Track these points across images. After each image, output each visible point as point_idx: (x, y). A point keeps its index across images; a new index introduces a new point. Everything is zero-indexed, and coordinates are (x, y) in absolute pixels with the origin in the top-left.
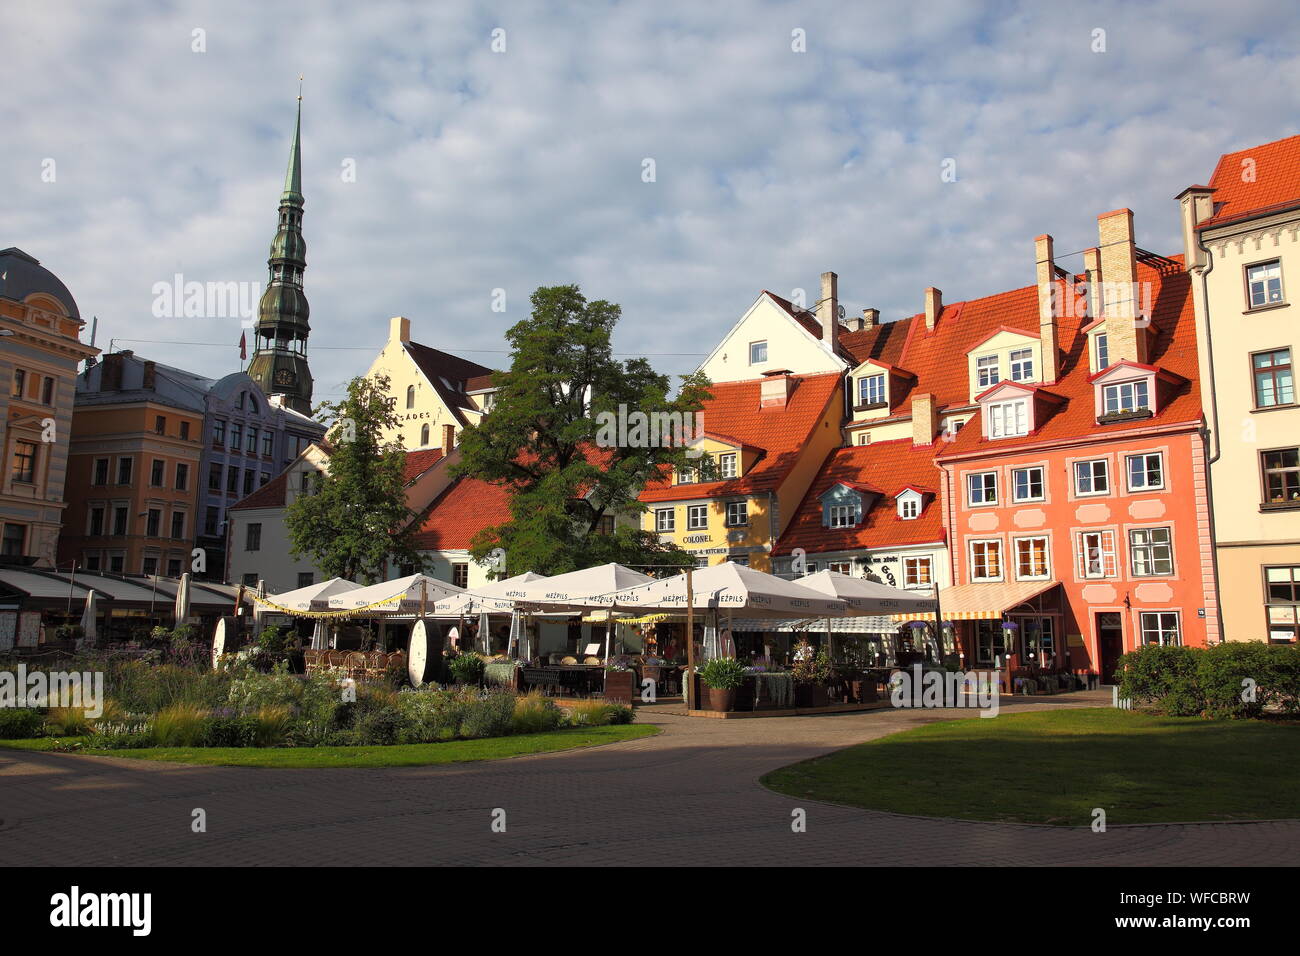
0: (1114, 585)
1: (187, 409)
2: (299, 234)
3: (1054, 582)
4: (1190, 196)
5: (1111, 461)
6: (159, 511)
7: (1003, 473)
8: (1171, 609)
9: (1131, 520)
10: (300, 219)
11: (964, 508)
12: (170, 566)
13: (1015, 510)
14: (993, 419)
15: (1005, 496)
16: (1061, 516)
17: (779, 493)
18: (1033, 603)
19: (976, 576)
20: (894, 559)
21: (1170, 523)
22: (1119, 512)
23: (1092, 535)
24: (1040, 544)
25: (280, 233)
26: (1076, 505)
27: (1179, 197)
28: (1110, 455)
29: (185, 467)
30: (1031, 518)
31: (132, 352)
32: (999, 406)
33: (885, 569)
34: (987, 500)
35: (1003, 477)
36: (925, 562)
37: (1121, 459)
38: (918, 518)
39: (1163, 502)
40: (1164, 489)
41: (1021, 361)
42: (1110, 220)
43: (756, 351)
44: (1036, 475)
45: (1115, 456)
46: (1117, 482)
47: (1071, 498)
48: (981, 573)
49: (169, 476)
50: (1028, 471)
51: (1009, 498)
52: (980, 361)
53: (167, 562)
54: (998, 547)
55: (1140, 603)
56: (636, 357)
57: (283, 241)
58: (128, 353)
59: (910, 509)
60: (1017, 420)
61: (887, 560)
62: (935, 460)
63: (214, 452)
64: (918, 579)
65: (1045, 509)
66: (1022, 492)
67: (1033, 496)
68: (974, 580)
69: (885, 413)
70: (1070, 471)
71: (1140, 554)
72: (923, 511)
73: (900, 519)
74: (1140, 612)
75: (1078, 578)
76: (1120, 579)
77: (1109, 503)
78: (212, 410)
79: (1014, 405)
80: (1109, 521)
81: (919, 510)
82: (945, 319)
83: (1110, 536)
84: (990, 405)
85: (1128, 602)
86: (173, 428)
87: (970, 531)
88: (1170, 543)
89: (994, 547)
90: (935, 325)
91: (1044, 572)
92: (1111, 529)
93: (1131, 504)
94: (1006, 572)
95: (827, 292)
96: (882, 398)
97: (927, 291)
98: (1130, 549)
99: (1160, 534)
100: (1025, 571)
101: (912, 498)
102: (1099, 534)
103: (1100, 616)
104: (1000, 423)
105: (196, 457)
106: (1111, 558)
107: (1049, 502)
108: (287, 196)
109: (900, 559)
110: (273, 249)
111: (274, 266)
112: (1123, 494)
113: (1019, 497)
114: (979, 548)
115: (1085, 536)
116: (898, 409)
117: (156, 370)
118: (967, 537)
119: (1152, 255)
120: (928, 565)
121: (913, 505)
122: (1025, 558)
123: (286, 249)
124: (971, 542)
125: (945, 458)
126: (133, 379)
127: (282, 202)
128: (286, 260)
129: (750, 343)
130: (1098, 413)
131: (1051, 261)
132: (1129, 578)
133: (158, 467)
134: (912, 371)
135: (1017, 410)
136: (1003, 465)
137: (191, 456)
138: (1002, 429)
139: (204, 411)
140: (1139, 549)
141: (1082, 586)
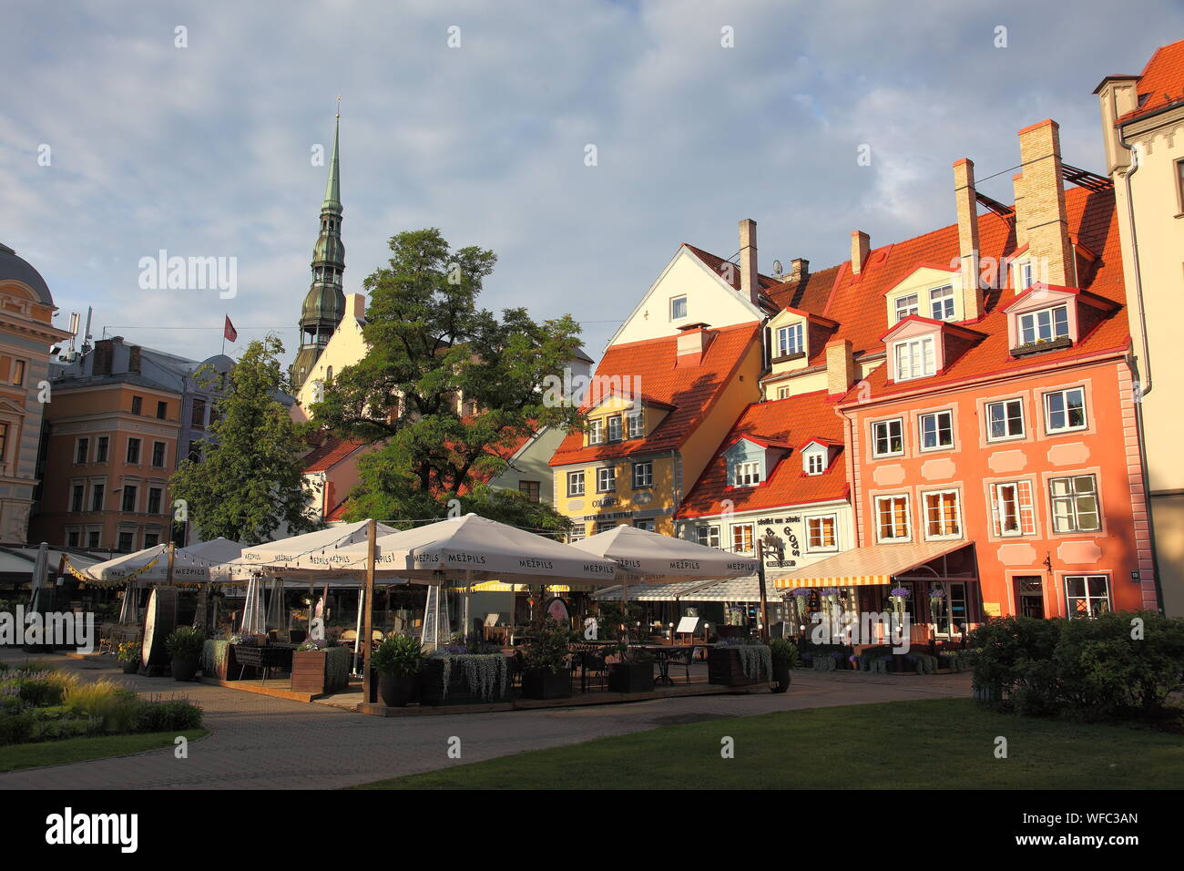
0: (1034, 544)
1: (166, 390)
2: (338, 239)
3: (966, 541)
4: (1109, 86)
5: (1027, 400)
6: (135, 487)
7: (909, 419)
8: (1100, 571)
9: (1052, 467)
10: (339, 225)
11: (869, 461)
12: (146, 540)
13: (921, 461)
14: (899, 360)
15: (911, 445)
16: (971, 467)
17: (682, 450)
18: (935, 565)
19: (883, 537)
20: (796, 519)
21: (1096, 469)
22: (1037, 458)
23: (1007, 486)
24: (950, 498)
25: (321, 238)
26: (988, 453)
27: (1097, 91)
28: (1026, 393)
29: (162, 445)
30: (940, 468)
31: (122, 339)
32: (904, 344)
33: (787, 531)
34: (893, 450)
35: (910, 424)
36: (830, 522)
37: (1037, 397)
38: (824, 473)
39: (1086, 444)
40: (1087, 429)
41: (942, 299)
42: (1032, 134)
43: (677, 306)
44: (944, 420)
45: (1031, 394)
46: (1034, 424)
47: (982, 445)
48: (888, 533)
49: (146, 455)
50: (936, 415)
51: (915, 448)
52: (900, 302)
53: (144, 536)
54: (905, 503)
55: (1061, 565)
56: (514, 307)
57: (324, 246)
58: (119, 339)
59: (816, 464)
60: (925, 359)
61: (790, 520)
62: (837, 408)
63: (193, 431)
64: (822, 541)
65: (955, 458)
66: (930, 440)
67: (941, 444)
68: (880, 541)
69: (802, 363)
70: (980, 414)
71: (1062, 508)
72: (829, 466)
73: (804, 475)
74: (1063, 576)
75: (992, 537)
76: (1039, 537)
77: (1025, 448)
78: (191, 390)
79: (921, 343)
80: (1027, 469)
81: (824, 464)
82: (872, 263)
83: (1026, 486)
84: (895, 344)
85: (1048, 563)
86: (150, 408)
87: (875, 486)
88: (1097, 494)
89: (901, 502)
90: (862, 270)
91: (955, 530)
92: (1029, 480)
93: (1049, 449)
94: (914, 531)
95: (745, 241)
96: (800, 348)
97: (853, 235)
98: (1051, 500)
99: (1084, 483)
100: (935, 529)
101: (819, 451)
102: (1015, 485)
103: (1017, 580)
104: (906, 363)
105: (174, 435)
106: (1029, 513)
107: (958, 450)
108: (327, 205)
109: (802, 519)
110: (315, 253)
111: (316, 268)
112: (1041, 437)
113: (927, 445)
114: (886, 505)
115: (999, 487)
116: (817, 359)
117: (141, 353)
118: (871, 492)
119: (1086, 174)
120: (832, 525)
121: (819, 460)
122: (935, 515)
123: (327, 252)
124: (877, 498)
125: (847, 405)
126: (121, 363)
127: (323, 210)
128: (327, 262)
129: (670, 299)
130: (1012, 346)
131: (971, 186)
132: (1050, 536)
133: (134, 445)
134: (836, 319)
135: (924, 347)
136: (909, 410)
137: (168, 434)
138: (909, 370)
139: (182, 391)
140: (1060, 501)
141: (997, 546)
